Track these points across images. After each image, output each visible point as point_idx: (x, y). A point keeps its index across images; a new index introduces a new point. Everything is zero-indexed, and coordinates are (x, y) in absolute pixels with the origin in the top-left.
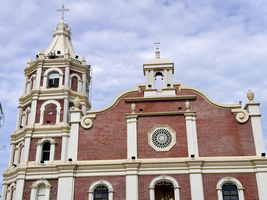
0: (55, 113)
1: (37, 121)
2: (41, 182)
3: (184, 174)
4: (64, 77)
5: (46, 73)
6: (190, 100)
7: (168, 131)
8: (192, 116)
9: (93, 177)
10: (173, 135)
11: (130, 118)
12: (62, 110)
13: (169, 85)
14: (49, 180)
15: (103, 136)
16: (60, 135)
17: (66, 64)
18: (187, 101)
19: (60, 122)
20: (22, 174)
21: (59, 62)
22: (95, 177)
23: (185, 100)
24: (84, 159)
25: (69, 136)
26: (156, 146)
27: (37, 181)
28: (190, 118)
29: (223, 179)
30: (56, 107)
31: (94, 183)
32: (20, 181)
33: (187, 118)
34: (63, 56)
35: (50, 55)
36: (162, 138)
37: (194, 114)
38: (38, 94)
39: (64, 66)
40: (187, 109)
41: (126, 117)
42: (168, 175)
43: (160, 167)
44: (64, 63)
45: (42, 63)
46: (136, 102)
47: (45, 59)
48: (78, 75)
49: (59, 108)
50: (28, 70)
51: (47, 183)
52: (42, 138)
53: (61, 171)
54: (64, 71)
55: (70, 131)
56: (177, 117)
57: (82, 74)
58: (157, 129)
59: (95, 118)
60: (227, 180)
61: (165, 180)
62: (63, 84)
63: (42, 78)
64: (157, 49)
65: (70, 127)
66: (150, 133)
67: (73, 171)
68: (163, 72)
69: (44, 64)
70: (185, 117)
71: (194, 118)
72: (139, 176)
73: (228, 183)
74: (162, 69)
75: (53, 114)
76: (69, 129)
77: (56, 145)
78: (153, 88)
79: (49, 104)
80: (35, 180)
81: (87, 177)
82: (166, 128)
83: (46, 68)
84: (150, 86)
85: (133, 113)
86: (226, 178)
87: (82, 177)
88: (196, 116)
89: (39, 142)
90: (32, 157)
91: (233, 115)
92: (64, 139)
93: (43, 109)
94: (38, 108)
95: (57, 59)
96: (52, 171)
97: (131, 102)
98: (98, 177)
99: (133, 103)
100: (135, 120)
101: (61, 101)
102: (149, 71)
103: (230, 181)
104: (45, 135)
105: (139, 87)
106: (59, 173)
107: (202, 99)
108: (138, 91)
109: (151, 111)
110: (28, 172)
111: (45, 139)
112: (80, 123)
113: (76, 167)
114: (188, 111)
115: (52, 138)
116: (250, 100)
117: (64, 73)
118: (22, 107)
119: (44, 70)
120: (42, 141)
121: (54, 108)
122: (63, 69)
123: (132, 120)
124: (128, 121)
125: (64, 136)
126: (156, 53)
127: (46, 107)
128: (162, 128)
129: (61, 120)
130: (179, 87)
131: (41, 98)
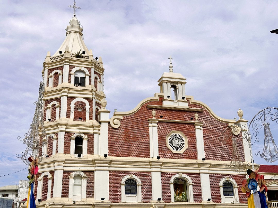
0: (84, 110)
1: (68, 116)
2: (78, 173)
3: (196, 173)
4: (90, 77)
5: (73, 71)
6: (198, 112)
7: (181, 136)
8: (200, 126)
9: (124, 171)
10: (186, 140)
11: (152, 123)
12: (91, 108)
13: (183, 98)
14: (85, 172)
15: (129, 136)
16: (92, 132)
17: (91, 65)
18: (196, 113)
19: (89, 119)
20: (61, 165)
21: (85, 62)
22: (126, 171)
23: (194, 112)
24: (114, 156)
25: (99, 134)
26: (172, 148)
27: (74, 172)
28: (199, 127)
29: (224, 178)
30: (86, 105)
31: (125, 176)
32: (59, 171)
33: (196, 127)
34: (88, 57)
35: (77, 54)
36: (177, 142)
37: (201, 124)
38: (67, 91)
39: (90, 67)
40: (196, 120)
41: (149, 121)
42: (184, 173)
43: (178, 167)
44: (90, 64)
45: (69, 61)
46: (156, 109)
47: (72, 58)
48: (98, 75)
49: (88, 107)
50: (49, 64)
51: (83, 174)
52: (75, 133)
53: (97, 165)
54: (90, 71)
55: (100, 129)
56: (189, 126)
57: (100, 75)
58: (173, 134)
59: (122, 120)
60: (226, 180)
61: (182, 177)
62: (90, 84)
63: (70, 75)
64: (170, 63)
65: (100, 125)
66: (168, 137)
67: (107, 165)
68: (177, 85)
69: (71, 62)
70: (195, 126)
71: (201, 128)
72: (162, 172)
73: (227, 182)
74: (177, 83)
75: (82, 112)
76: (99, 127)
77: (88, 140)
78: (170, 98)
79: (78, 102)
80: (73, 171)
81: (119, 171)
82: (179, 134)
83: (72, 66)
84: (168, 97)
85: (154, 118)
86: (226, 178)
87: (114, 171)
88: (202, 126)
89: (72, 136)
90: (67, 151)
91: (230, 128)
92: (96, 136)
93: (73, 106)
94: (69, 104)
95: (83, 59)
96: (88, 164)
97: (152, 109)
98: (128, 171)
99: (154, 109)
100: (156, 125)
101: (90, 100)
102: (167, 83)
103: (229, 181)
104: (78, 131)
105: (159, 96)
106: (96, 166)
107: (207, 113)
108: (158, 100)
109: (168, 119)
110: (65, 164)
111: (78, 134)
112: (109, 123)
113: (110, 162)
114: (197, 121)
115: (84, 134)
116: (240, 117)
117: (90, 73)
118: (45, 100)
119: (71, 67)
120: (75, 135)
121: (83, 106)
122: (89, 69)
123: (153, 124)
124: (150, 125)
125: (96, 133)
126: (170, 67)
127: (75, 104)
128: (177, 133)
129: (91, 118)
130: (190, 100)
131: (70, 95)
